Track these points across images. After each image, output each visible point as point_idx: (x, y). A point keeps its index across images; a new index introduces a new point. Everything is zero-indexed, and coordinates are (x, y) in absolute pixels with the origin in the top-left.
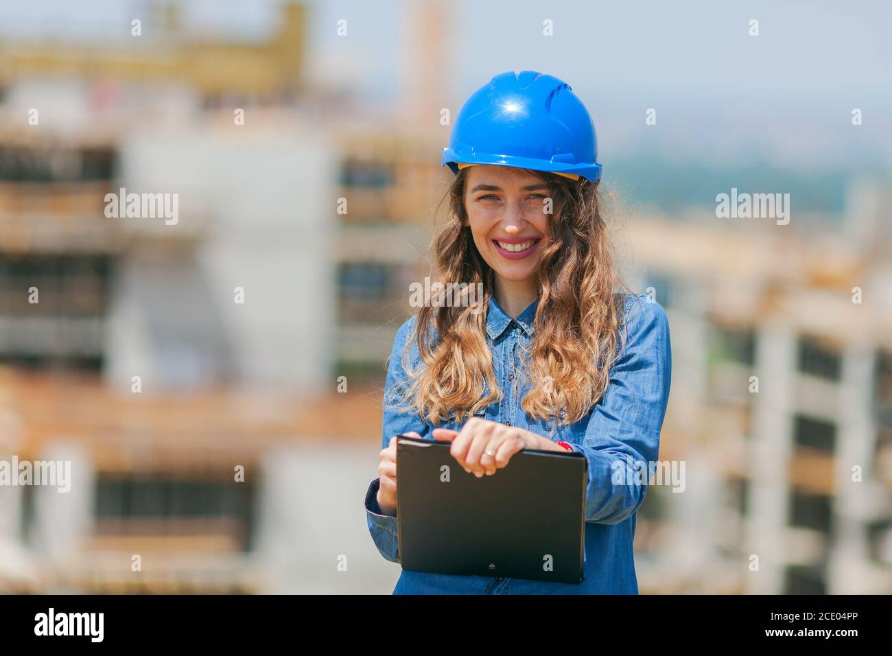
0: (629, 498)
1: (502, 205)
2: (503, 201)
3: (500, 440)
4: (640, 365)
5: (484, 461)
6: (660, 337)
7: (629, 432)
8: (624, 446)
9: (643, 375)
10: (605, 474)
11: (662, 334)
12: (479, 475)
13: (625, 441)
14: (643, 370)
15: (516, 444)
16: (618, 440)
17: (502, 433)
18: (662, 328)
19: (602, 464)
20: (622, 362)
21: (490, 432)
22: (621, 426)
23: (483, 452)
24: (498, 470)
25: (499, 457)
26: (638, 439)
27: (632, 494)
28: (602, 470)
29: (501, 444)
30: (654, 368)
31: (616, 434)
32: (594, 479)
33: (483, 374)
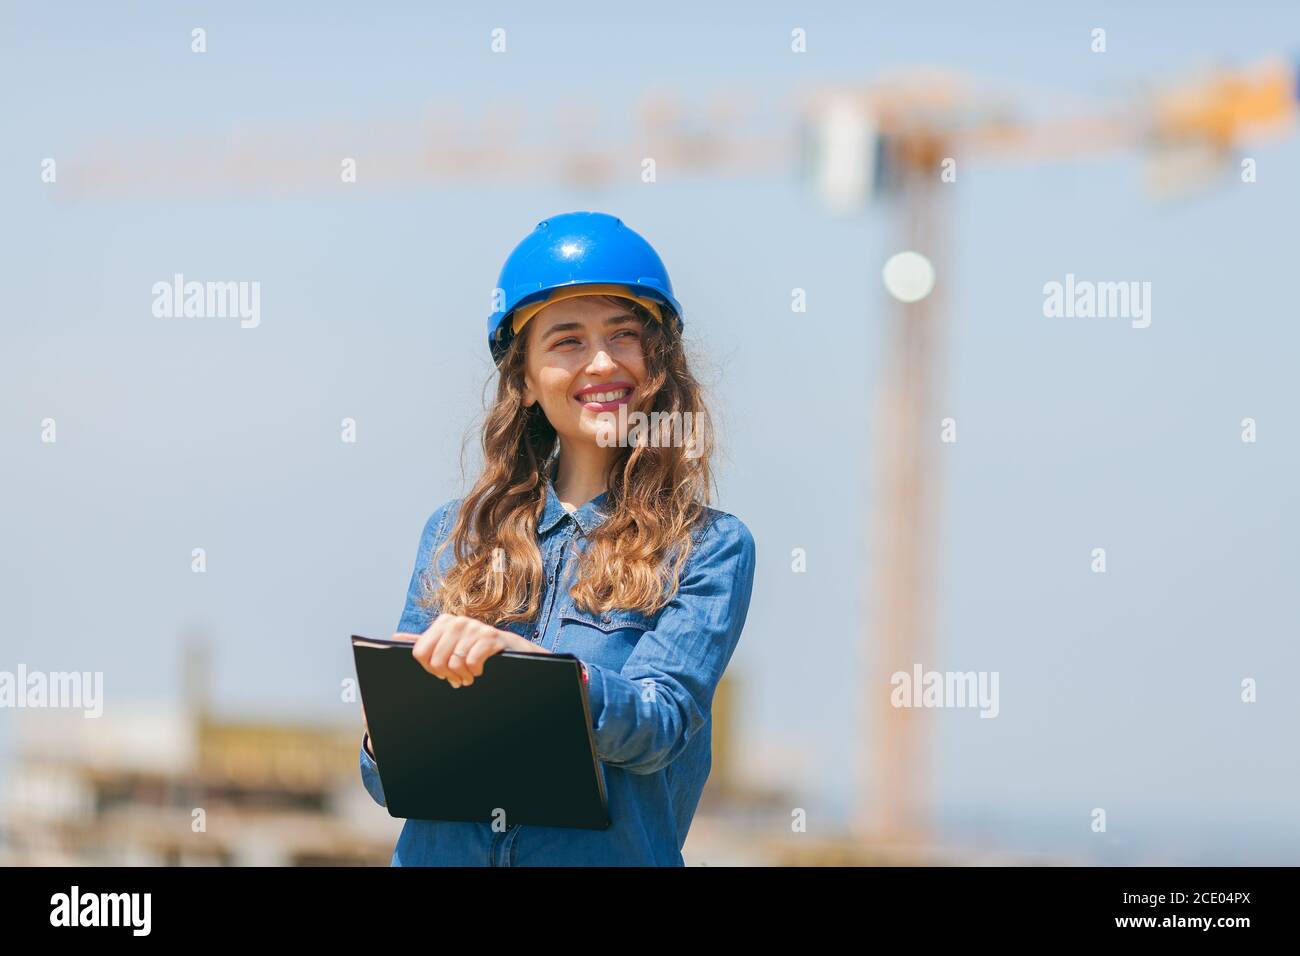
0: (660, 738)
1: (584, 348)
2: (584, 343)
3: (473, 639)
4: (709, 590)
5: (454, 663)
6: (740, 565)
7: (677, 664)
8: (665, 677)
9: (711, 603)
10: (628, 701)
11: (745, 563)
12: (455, 685)
13: (668, 673)
14: (713, 597)
15: (492, 645)
16: (661, 670)
17: (474, 631)
18: (746, 557)
19: (624, 688)
20: (688, 583)
21: (460, 629)
22: (668, 657)
23: (452, 653)
24: (476, 678)
25: (470, 660)
26: (686, 673)
27: (665, 729)
28: (623, 695)
29: (474, 643)
30: (727, 597)
31: (661, 665)
32: (610, 705)
33: (528, 586)
